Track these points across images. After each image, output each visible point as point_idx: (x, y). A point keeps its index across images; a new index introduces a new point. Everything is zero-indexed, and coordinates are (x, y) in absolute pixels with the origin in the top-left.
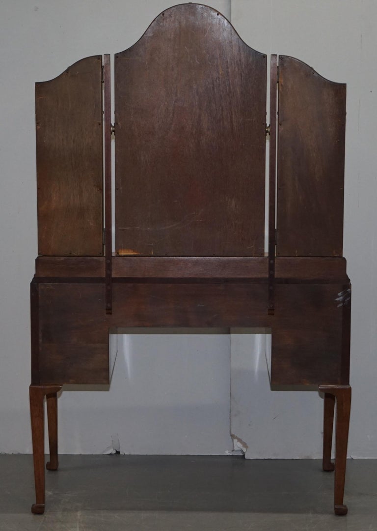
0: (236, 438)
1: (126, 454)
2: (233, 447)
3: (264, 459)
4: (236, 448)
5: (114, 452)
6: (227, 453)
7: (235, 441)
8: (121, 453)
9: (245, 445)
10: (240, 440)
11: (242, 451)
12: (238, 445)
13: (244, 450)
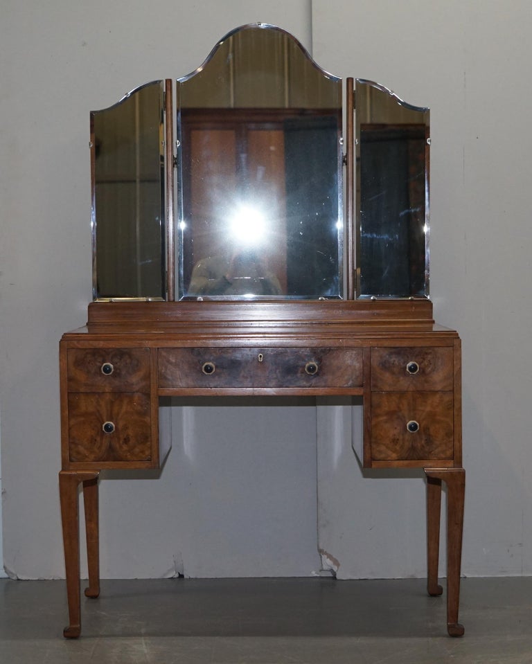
0: (326, 553)
1: (191, 577)
2: (322, 565)
3: (360, 580)
4: (325, 567)
5: (177, 575)
6: (314, 574)
7: (324, 557)
8: (185, 577)
9: (336, 562)
10: (330, 557)
11: (332, 570)
12: (328, 563)
13: (335, 569)
